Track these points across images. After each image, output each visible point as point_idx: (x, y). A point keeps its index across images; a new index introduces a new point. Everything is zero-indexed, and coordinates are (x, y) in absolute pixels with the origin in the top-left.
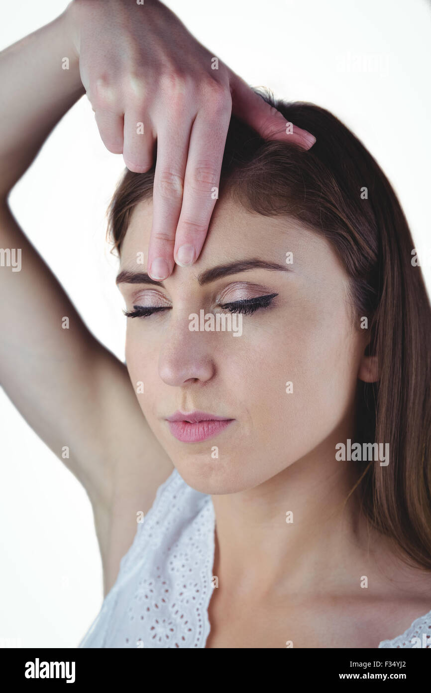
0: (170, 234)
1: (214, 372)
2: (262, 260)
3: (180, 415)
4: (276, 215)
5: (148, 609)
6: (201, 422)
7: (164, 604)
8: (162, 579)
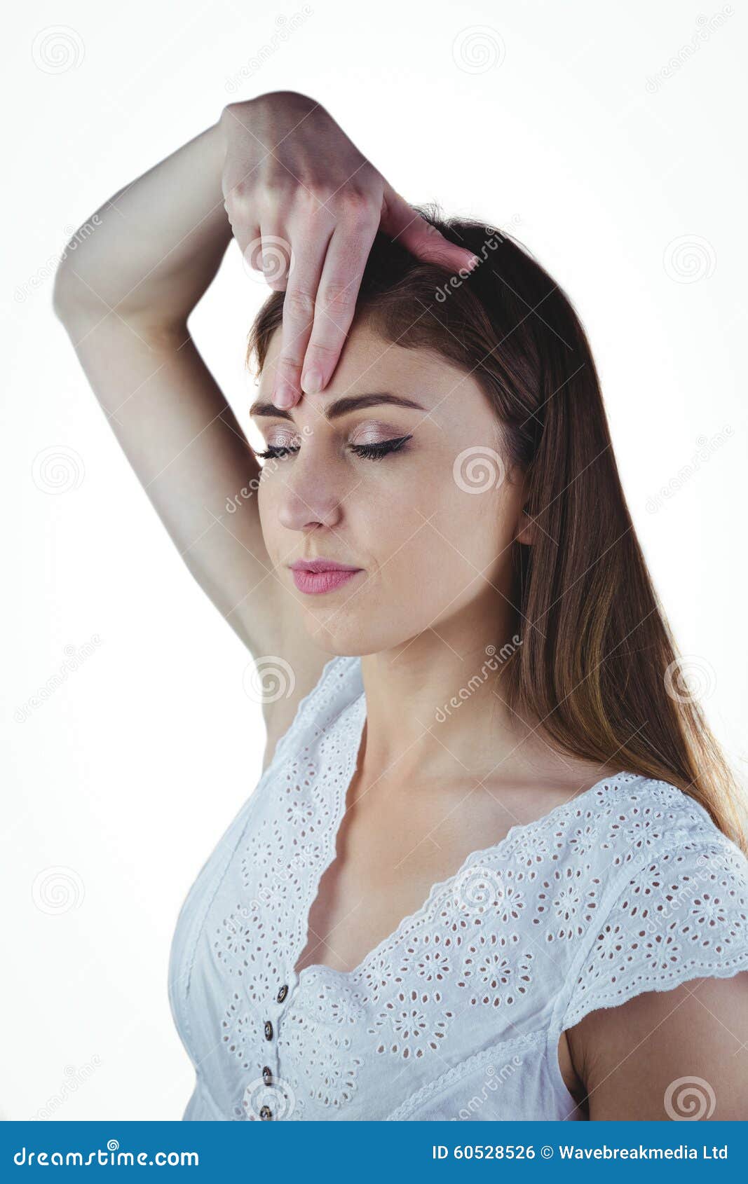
0: (297, 359)
1: (341, 516)
2: (394, 395)
3: (303, 563)
4: (415, 347)
5: (288, 791)
6: (325, 571)
7: (307, 787)
8: (309, 761)
